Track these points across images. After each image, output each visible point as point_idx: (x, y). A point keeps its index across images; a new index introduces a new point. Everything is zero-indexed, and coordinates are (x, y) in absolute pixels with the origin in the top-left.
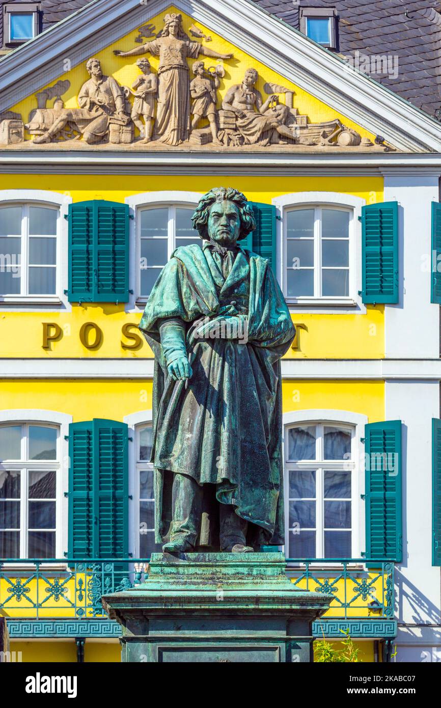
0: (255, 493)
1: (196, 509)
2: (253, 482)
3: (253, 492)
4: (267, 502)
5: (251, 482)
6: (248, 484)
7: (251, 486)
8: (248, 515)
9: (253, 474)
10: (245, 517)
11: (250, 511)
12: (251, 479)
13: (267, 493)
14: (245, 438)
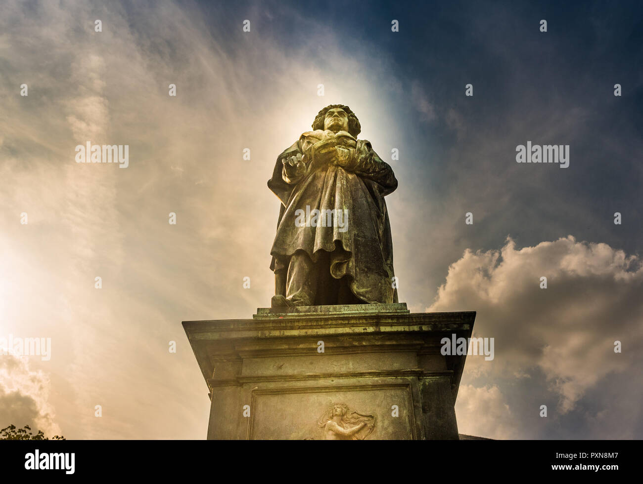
0: (370, 278)
1: (310, 283)
2: (368, 268)
3: (368, 277)
4: (383, 288)
5: (366, 269)
6: (363, 270)
7: (366, 272)
8: (363, 296)
9: (368, 263)
10: (362, 298)
11: (366, 292)
12: (366, 267)
13: (383, 280)
14: (357, 234)
